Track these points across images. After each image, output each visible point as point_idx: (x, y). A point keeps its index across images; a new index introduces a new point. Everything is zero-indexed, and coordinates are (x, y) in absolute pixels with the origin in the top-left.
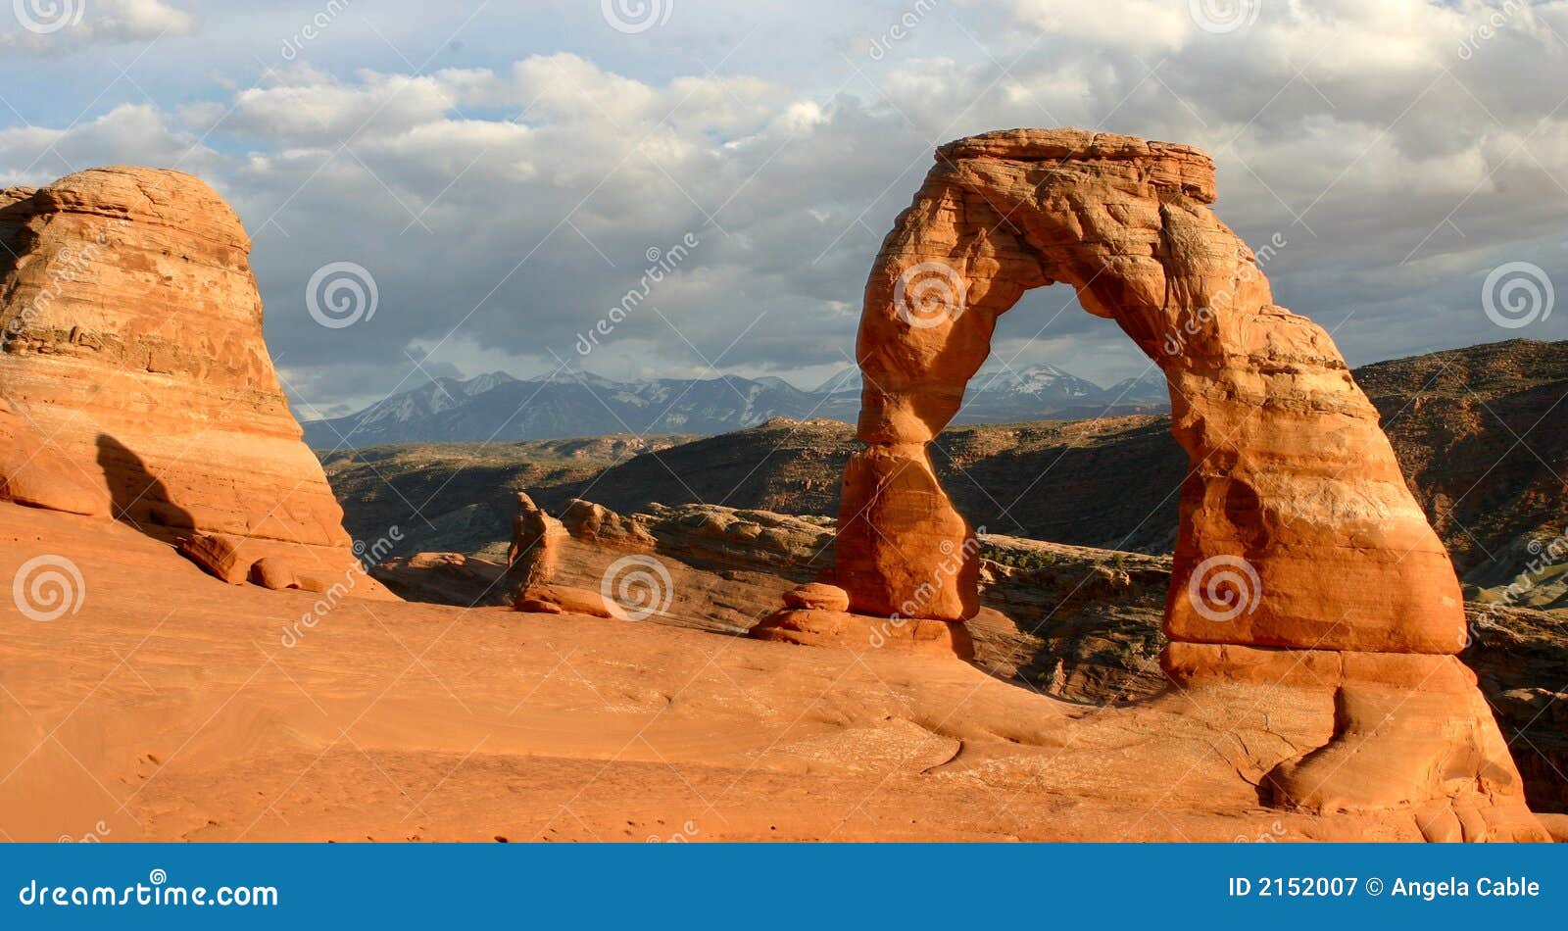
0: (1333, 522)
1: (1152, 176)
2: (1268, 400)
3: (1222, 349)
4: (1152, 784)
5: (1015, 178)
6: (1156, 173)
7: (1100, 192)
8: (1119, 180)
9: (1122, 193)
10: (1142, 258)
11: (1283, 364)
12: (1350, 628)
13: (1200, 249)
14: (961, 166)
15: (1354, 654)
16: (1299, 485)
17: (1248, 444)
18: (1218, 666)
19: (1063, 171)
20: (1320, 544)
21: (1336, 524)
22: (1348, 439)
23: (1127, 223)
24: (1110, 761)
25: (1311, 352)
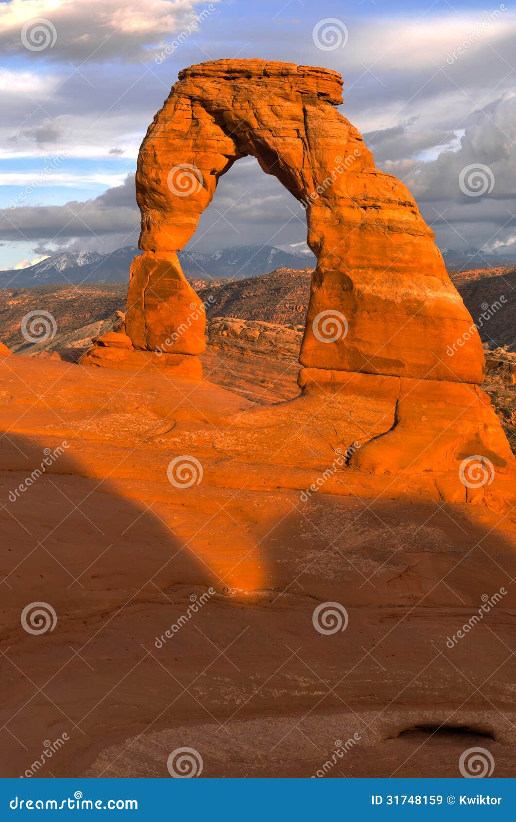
0: (396, 299)
1: (298, 87)
2: (362, 225)
3: (335, 194)
5: (219, 90)
6: (301, 86)
7: (267, 98)
8: (279, 91)
9: (280, 98)
10: (289, 139)
11: (371, 203)
12: (405, 363)
13: (323, 133)
14: (188, 83)
15: (408, 380)
16: (378, 276)
17: (349, 251)
18: (328, 383)
19: (246, 86)
20: (387, 312)
21: (399, 300)
22: (410, 249)
23: (281, 117)
24: (256, 435)
25: (389, 195)
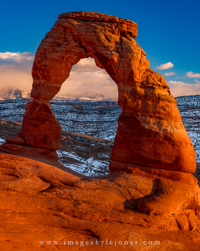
0: (160, 132)
1: (119, 28)
3: (134, 80)
4: (103, 201)
5: (80, 25)
6: (120, 28)
7: (104, 32)
9: (110, 33)
10: (114, 52)
11: (151, 86)
12: (162, 162)
13: (130, 51)
15: (163, 170)
16: (152, 121)
19: (94, 25)
20: (156, 138)
21: (161, 132)
22: (167, 109)
23: (111, 41)
24: (92, 193)
25: (159, 83)
